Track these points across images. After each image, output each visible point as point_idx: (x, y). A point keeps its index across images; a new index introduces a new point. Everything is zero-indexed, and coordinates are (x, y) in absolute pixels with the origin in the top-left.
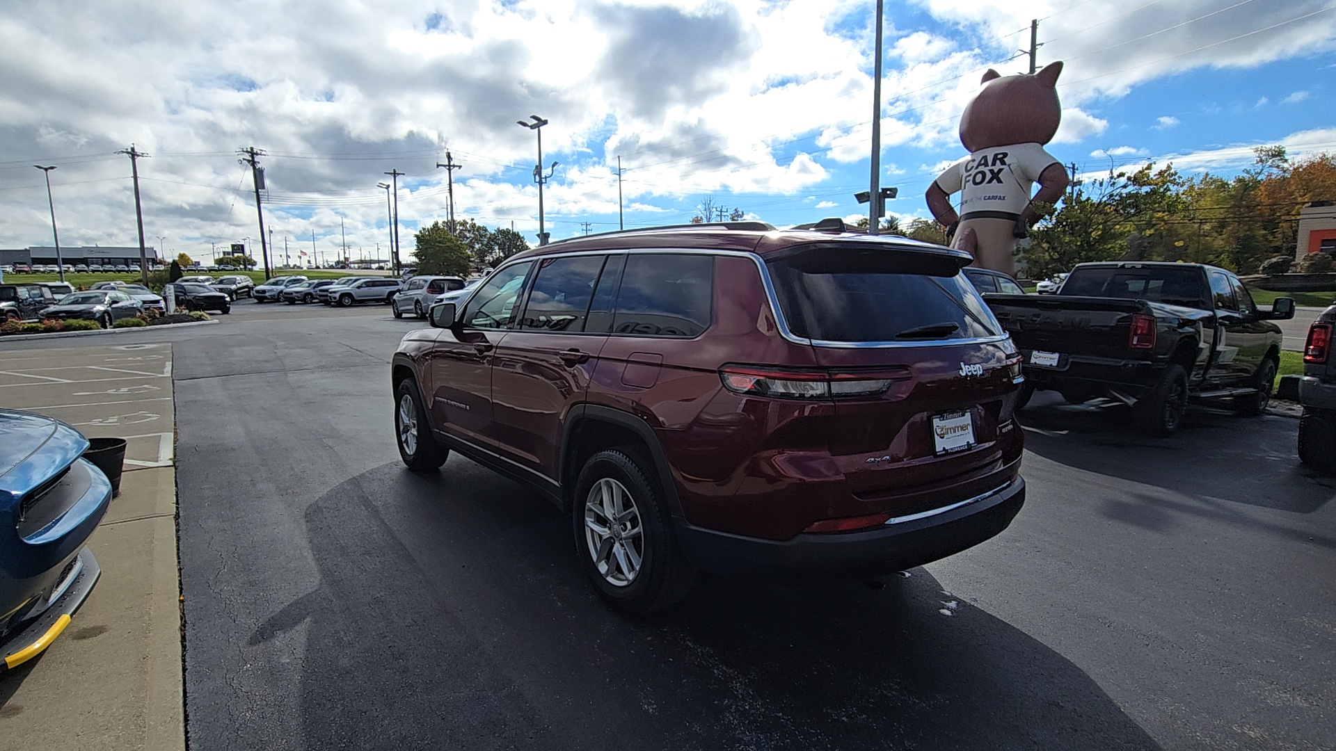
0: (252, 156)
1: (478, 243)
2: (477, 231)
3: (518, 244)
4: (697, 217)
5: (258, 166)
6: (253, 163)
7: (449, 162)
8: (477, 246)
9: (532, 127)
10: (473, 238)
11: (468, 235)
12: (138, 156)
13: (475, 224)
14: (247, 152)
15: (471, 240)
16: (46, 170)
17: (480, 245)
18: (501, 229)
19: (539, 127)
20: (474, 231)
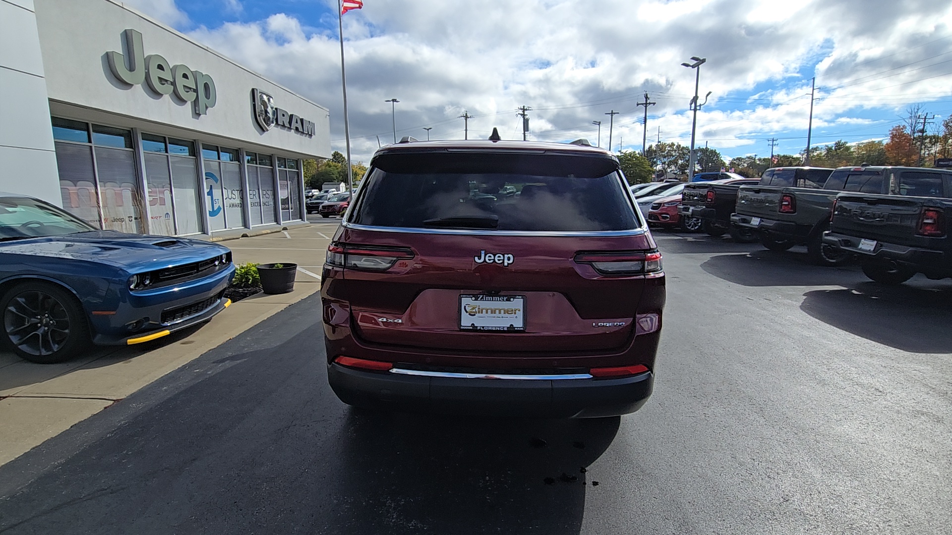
0: (524, 112)
1: (681, 160)
2: (681, 150)
3: (714, 159)
4: (899, 126)
5: (526, 117)
6: (523, 115)
7: (646, 101)
8: (680, 162)
9: (693, 67)
10: (678, 156)
11: (674, 154)
12: (469, 118)
13: (680, 146)
14: (521, 109)
15: (676, 158)
16: (428, 130)
17: (683, 161)
18: (701, 148)
19: (698, 66)
20: (679, 150)
